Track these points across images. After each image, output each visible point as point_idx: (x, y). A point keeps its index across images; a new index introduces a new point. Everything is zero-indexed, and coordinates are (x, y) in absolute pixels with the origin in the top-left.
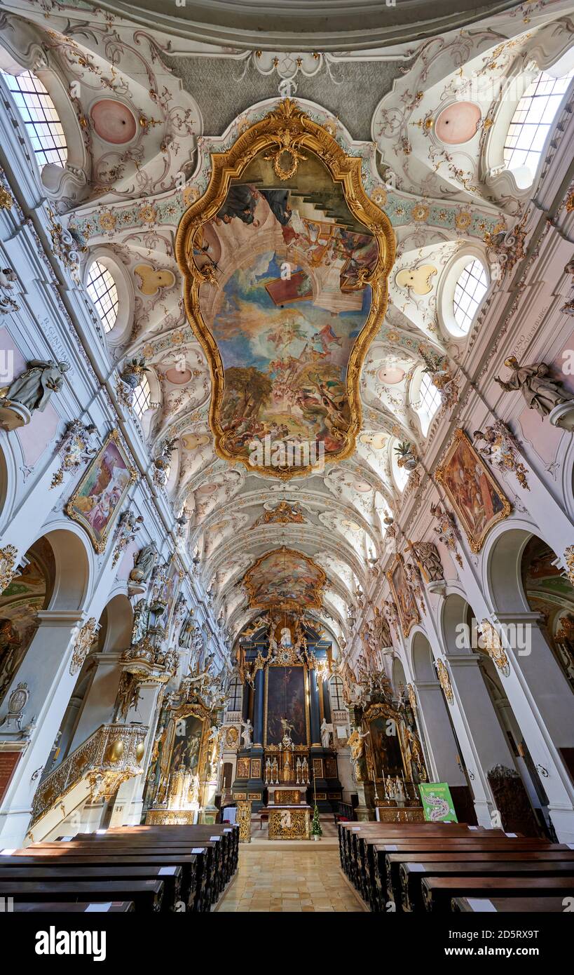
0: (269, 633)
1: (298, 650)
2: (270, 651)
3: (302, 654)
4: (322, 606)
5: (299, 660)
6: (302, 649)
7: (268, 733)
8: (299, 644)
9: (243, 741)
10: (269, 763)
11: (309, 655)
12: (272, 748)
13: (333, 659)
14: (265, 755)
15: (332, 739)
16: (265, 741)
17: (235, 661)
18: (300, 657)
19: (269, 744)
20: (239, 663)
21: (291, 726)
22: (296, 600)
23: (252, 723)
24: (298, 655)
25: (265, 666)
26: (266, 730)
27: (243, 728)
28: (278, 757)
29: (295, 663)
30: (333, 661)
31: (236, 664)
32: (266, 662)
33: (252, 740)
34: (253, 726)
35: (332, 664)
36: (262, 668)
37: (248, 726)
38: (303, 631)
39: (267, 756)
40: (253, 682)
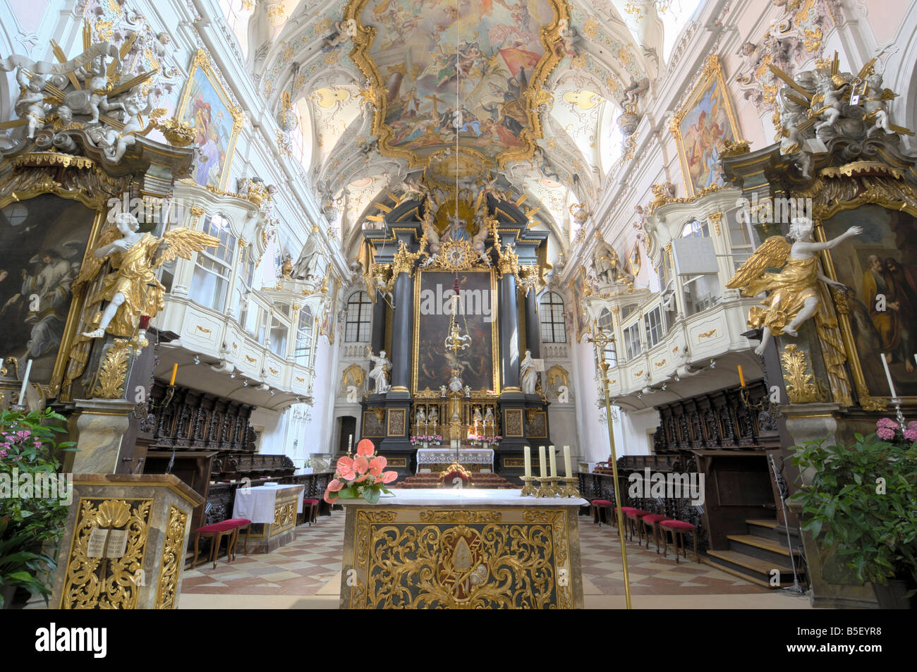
0: (421, 213)
1: (480, 245)
2: (423, 243)
3: (489, 251)
4: (537, 148)
5: (482, 261)
6: (489, 243)
7: (421, 373)
8: (483, 234)
9: (372, 383)
10: (422, 415)
11: (504, 249)
12: (428, 394)
13: (549, 261)
14: (415, 404)
15: (540, 382)
16: (415, 384)
17: (355, 264)
18: (484, 256)
19: (421, 387)
20: (364, 269)
21: (464, 363)
22: (481, 142)
23: (390, 357)
24: (481, 252)
25: (414, 270)
26: (416, 369)
27: (372, 365)
28: (440, 407)
29: (474, 266)
30: (548, 267)
31: (359, 269)
32: (418, 262)
33: (390, 381)
34: (391, 361)
35: (545, 271)
36: (407, 270)
37: (381, 362)
38: (491, 212)
39: (418, 406)
40: (391, 295)
